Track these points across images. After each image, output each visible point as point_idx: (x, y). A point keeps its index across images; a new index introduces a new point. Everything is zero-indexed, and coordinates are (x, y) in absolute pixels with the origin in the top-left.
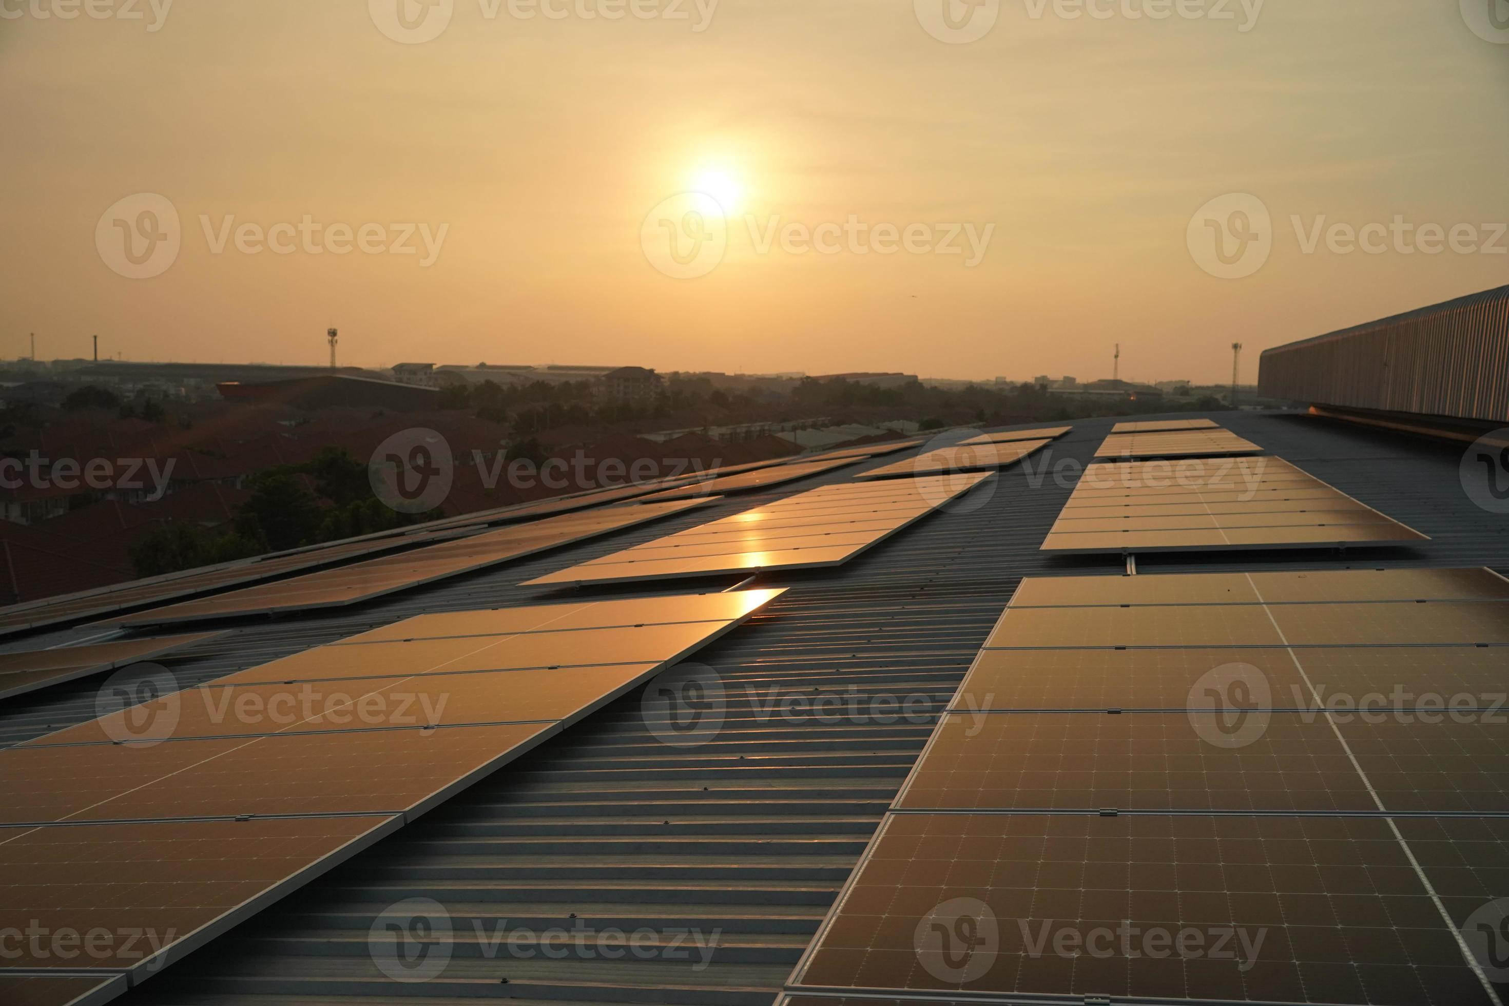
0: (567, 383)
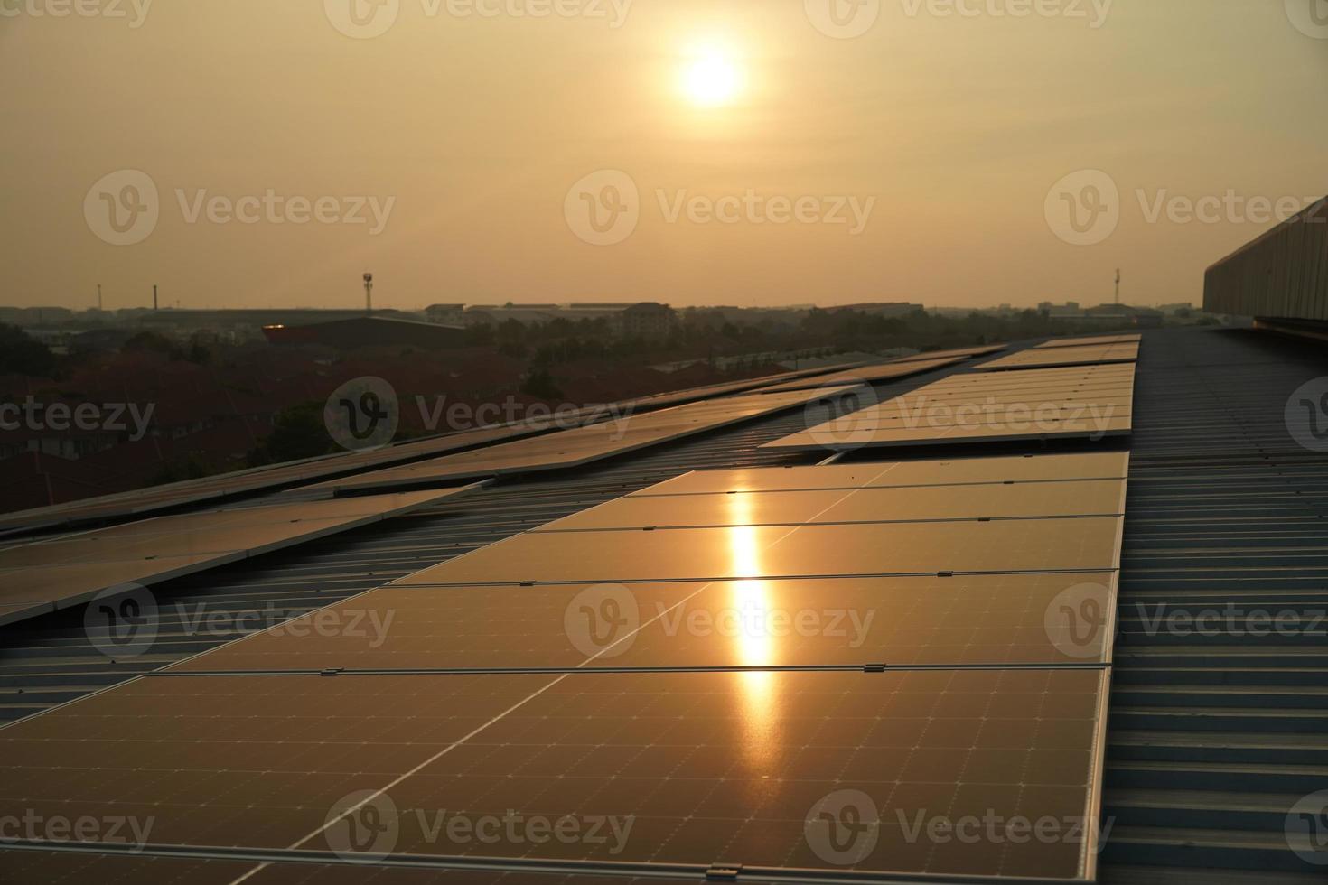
0: (585, 320)
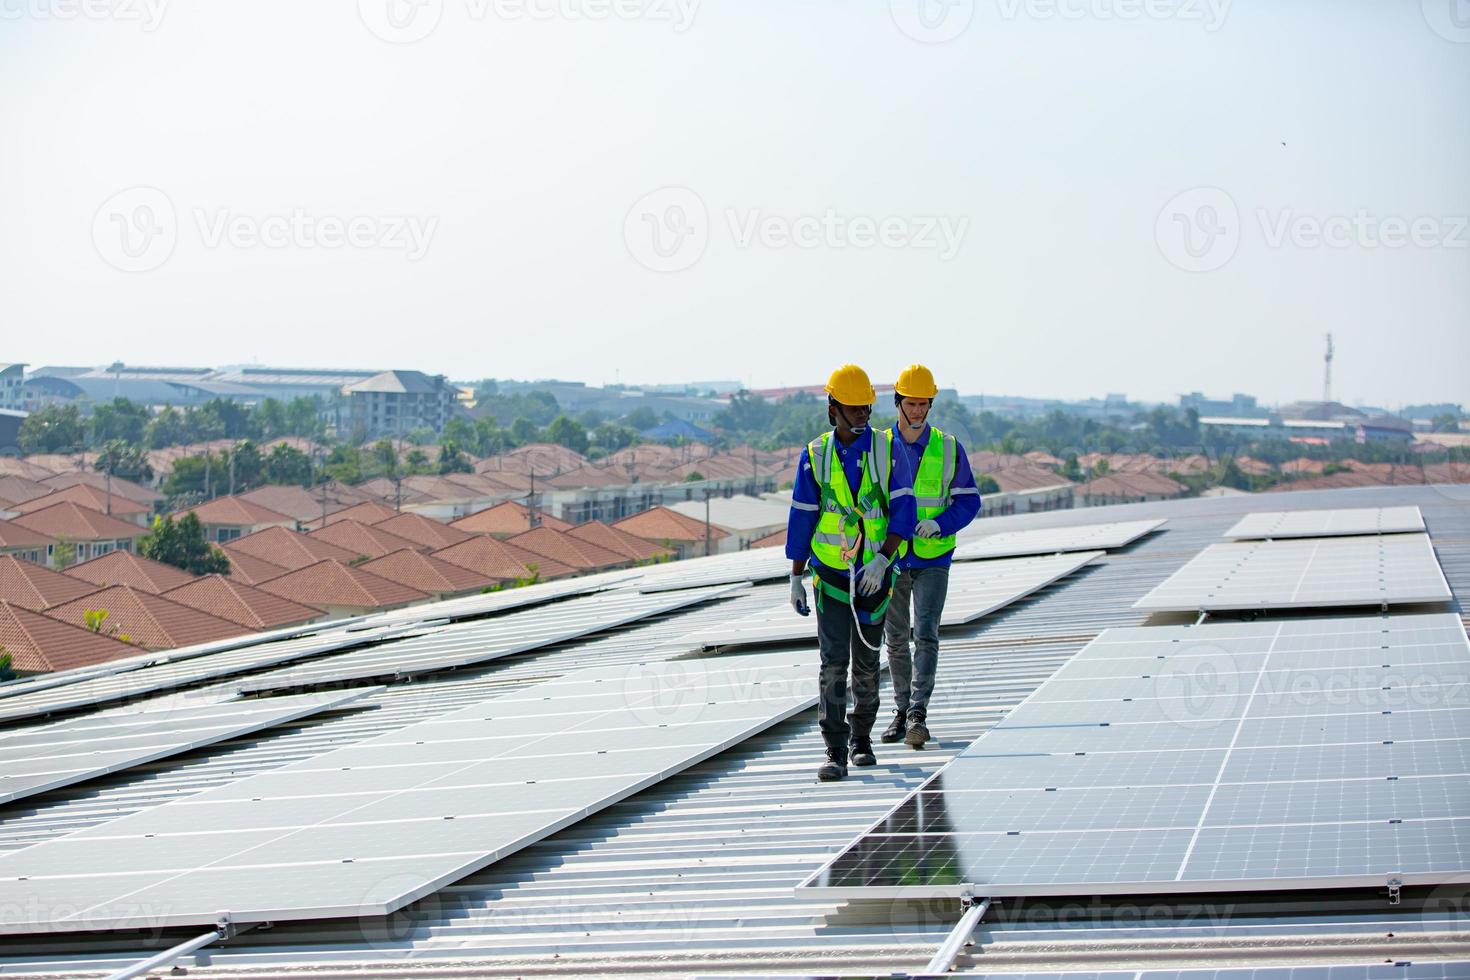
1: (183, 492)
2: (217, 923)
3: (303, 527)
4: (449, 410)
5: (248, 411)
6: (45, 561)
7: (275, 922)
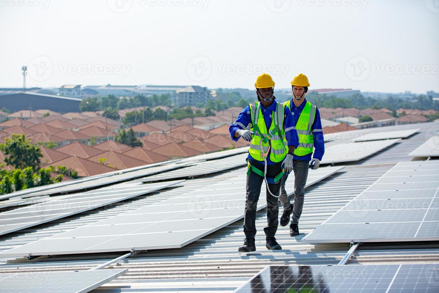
1: (129, 122)
2: (130, 250)
3: (165, 133)
4: (208, 97)
5: (148, 98)
6: (87, 143)
7: (148, 250)
